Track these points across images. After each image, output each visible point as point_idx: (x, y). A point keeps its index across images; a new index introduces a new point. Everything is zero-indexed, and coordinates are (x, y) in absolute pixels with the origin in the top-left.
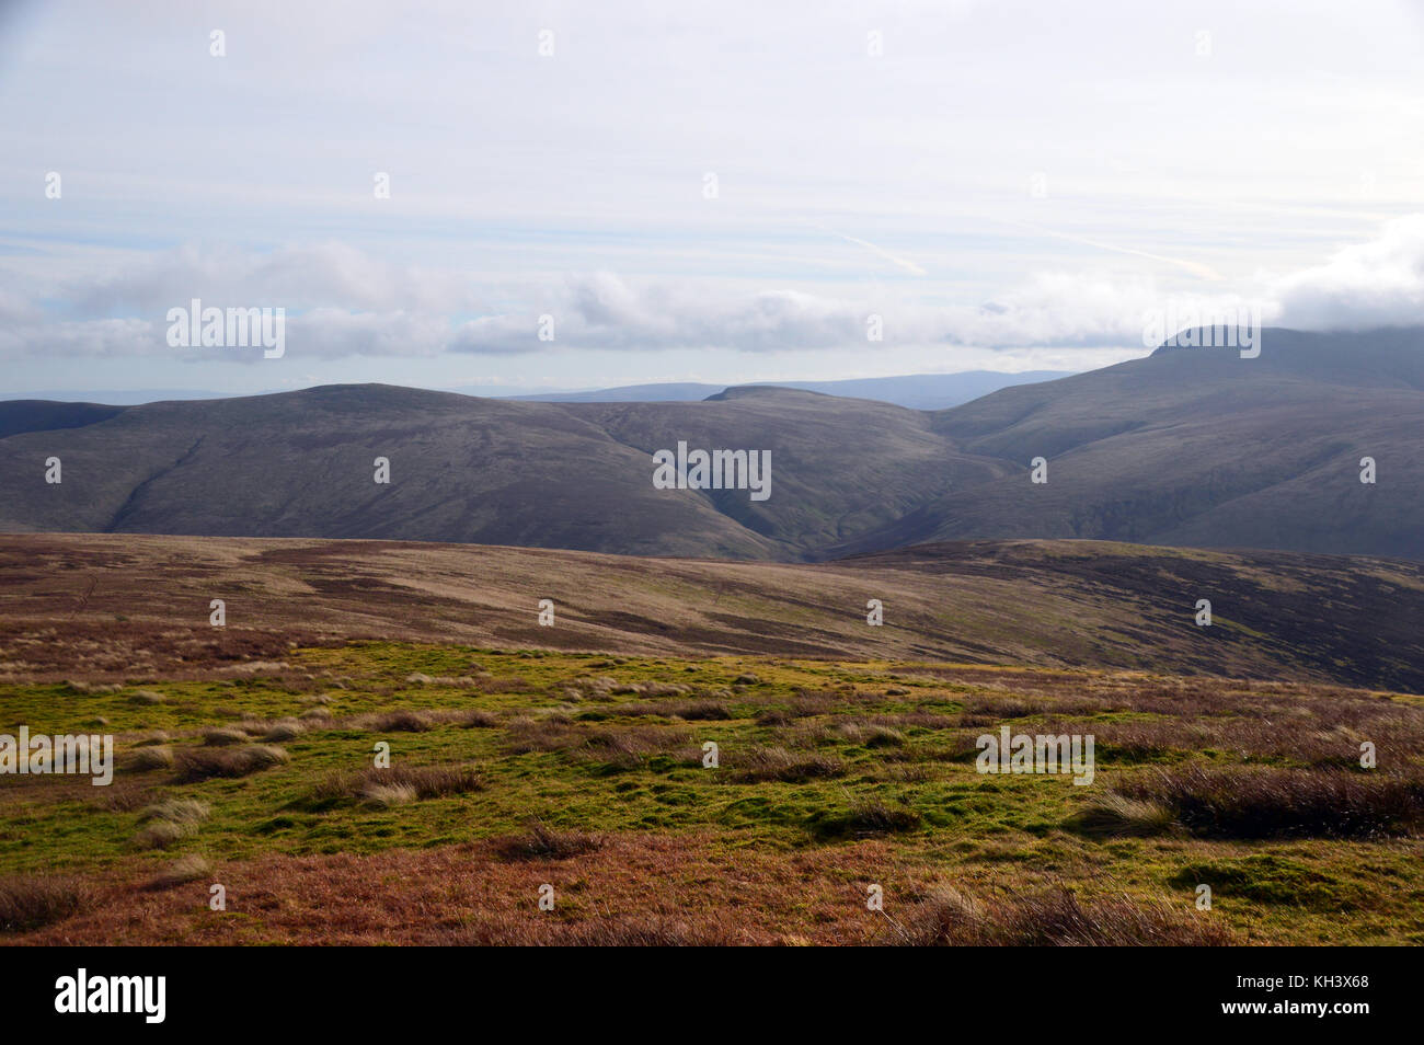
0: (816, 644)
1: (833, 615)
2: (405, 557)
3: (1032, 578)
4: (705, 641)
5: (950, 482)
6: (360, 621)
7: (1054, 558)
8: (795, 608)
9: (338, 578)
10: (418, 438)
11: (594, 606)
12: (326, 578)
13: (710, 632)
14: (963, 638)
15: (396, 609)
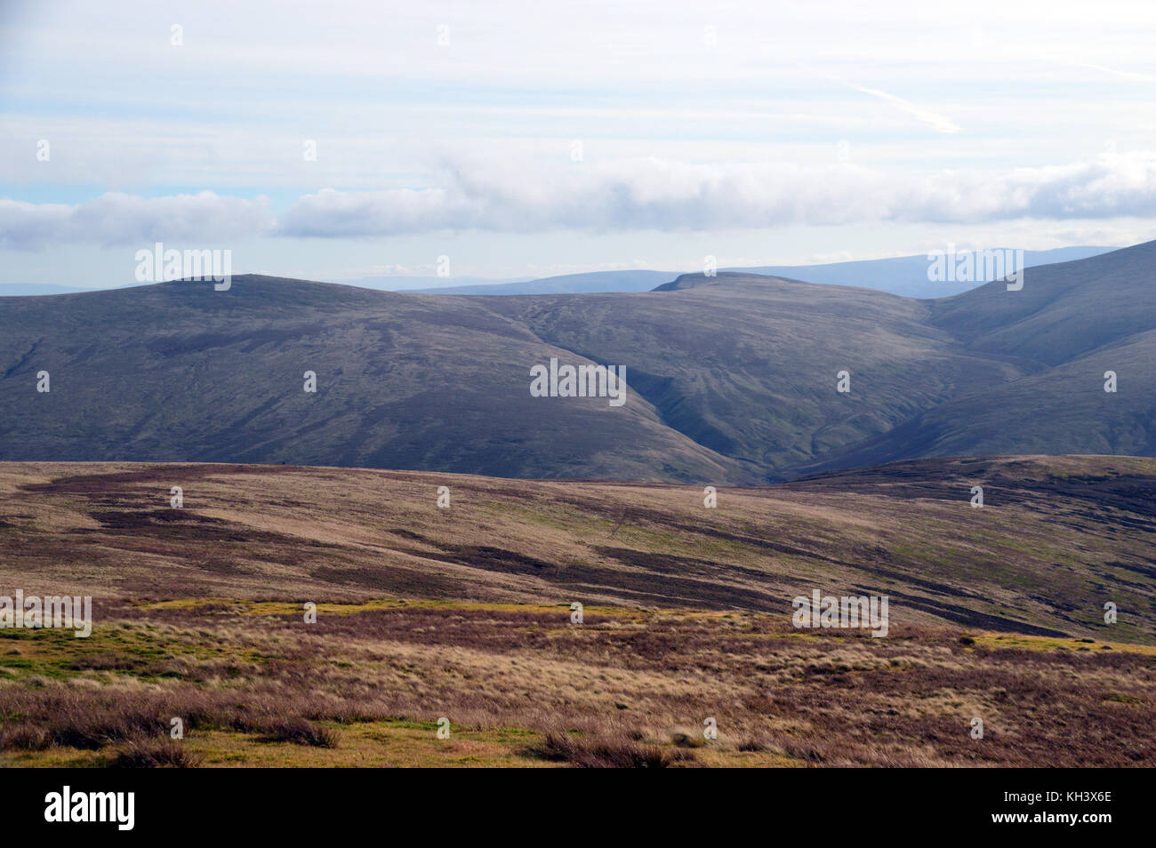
0: (728, 584)
1: (759, 549)
2: (233, 483)
3: (1030, 504)
4: (586, 581)
5: (952, 386)
6: (140, 563)
7: (1060, 479)
8: (713, 541)
9: (136, 510)
10: (304, 340)
11: (455, 540)
12: (120, 510)
13: (596, 571)
14: (922, 577)
15: (197, 546)
